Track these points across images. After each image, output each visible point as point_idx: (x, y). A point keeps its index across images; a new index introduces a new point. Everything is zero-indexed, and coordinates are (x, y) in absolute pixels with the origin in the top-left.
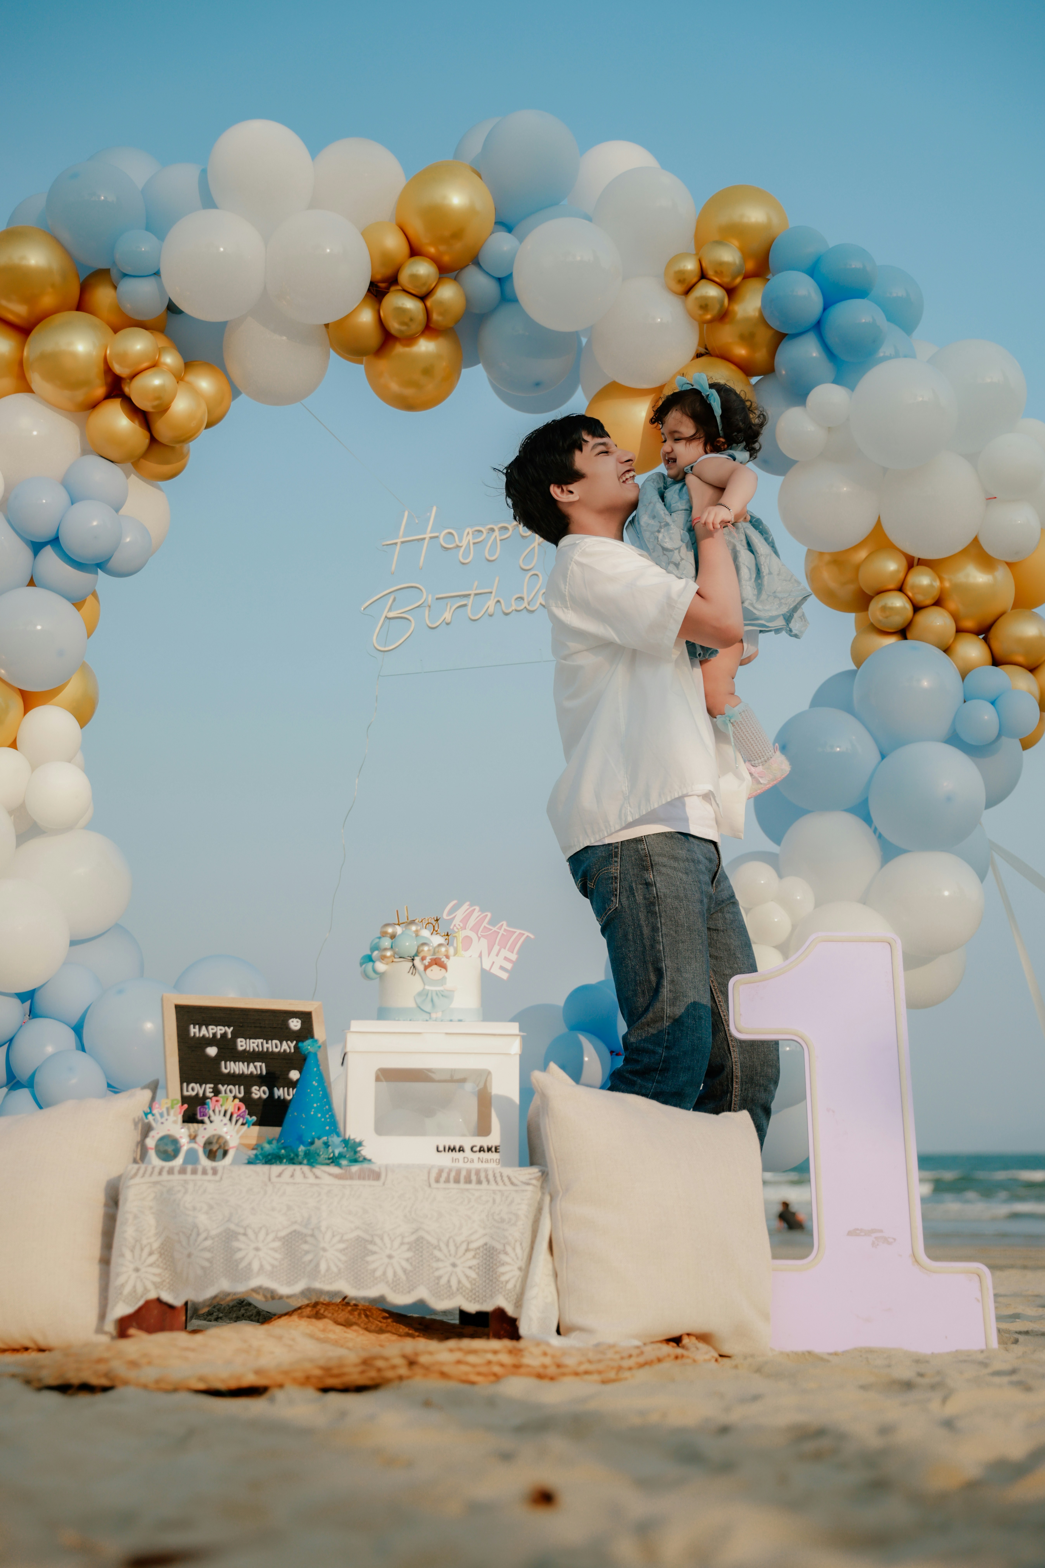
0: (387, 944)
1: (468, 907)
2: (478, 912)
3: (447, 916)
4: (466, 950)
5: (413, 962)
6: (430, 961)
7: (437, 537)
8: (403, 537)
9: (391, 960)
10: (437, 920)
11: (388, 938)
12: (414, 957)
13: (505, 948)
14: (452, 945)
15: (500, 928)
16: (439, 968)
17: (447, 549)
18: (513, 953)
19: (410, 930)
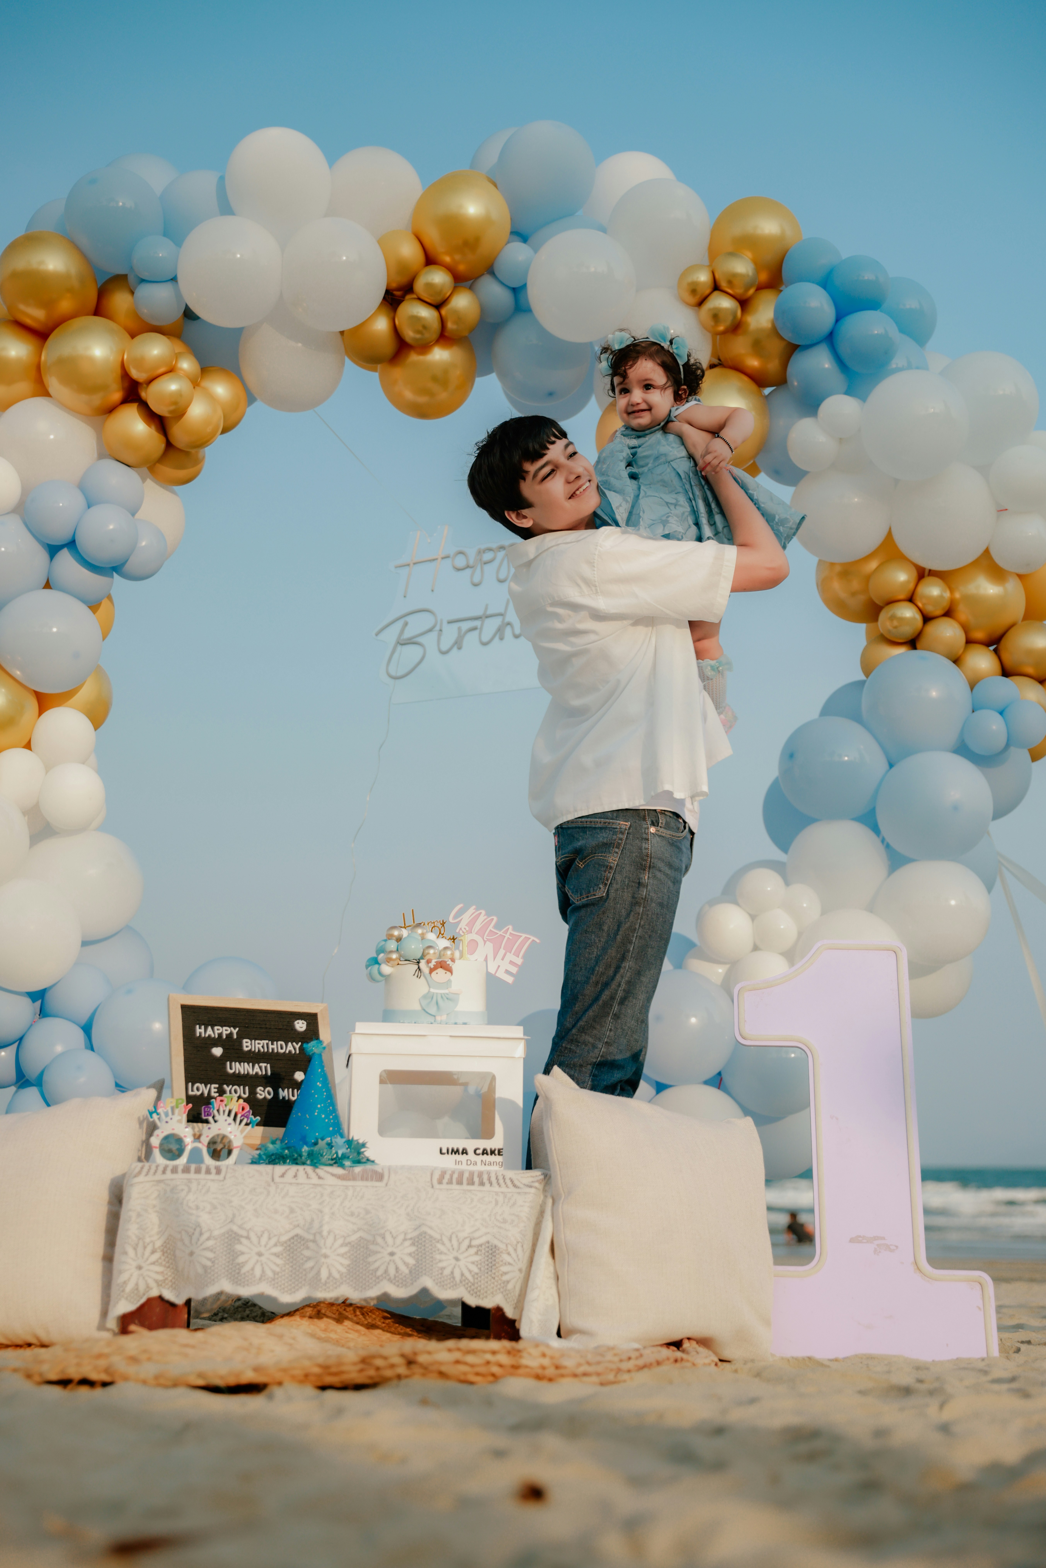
0: (392, 946)
1: (474, 911)
2: (484, 916)
3: (453, 920)
4: (472, 954)
5: (418, 965)
9: (396, 963)
10: (443, 924)
11: (394, 941)
12: (419, 960)
13: (510, 953)
14: (458, 948)
15: (506, 932)
16: (445, 971)
18: (518, 957)
19: (416, 932)
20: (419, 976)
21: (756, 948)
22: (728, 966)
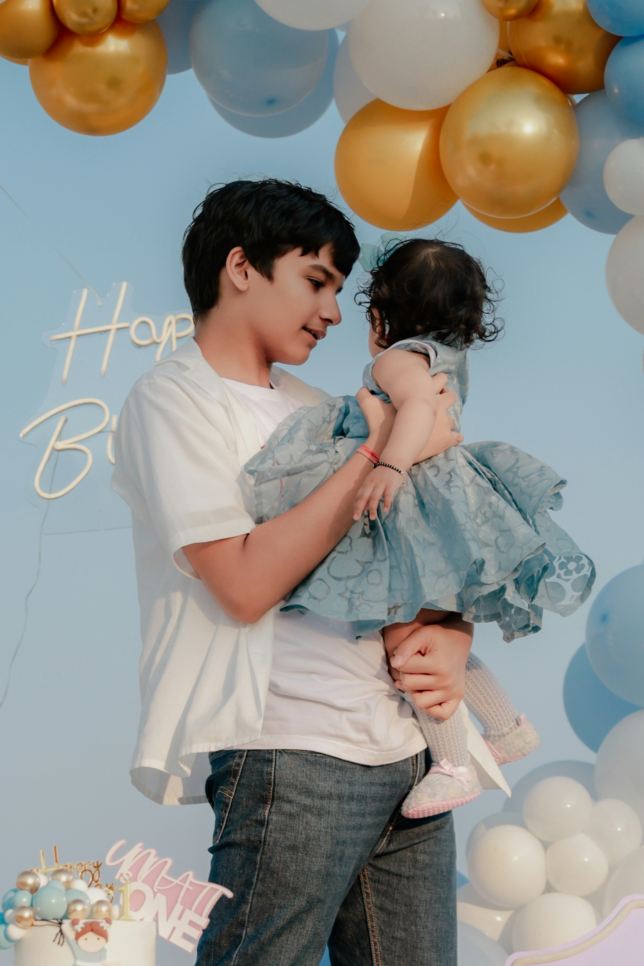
0: (25, 900)
1: (141, 850)
2: (154, 857)
3: (111, 862)
4: (137, 910)
5: (60, 927)
6: (84, 926)
7: (127, 328)
8: (80, 328)
9: (29, 923)
10: (98, 867)
11: (27, 892)
12: (61, 920)
13: (190, 909)
14: (118, 902)
15: (184, 880)
16: (97, 937)
17: (140, 346)
18: (201, 915)
19: (59, 880)
20: (61, 943)
21: (549, 889)
22: (508, 914)
